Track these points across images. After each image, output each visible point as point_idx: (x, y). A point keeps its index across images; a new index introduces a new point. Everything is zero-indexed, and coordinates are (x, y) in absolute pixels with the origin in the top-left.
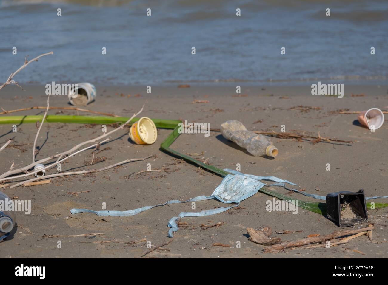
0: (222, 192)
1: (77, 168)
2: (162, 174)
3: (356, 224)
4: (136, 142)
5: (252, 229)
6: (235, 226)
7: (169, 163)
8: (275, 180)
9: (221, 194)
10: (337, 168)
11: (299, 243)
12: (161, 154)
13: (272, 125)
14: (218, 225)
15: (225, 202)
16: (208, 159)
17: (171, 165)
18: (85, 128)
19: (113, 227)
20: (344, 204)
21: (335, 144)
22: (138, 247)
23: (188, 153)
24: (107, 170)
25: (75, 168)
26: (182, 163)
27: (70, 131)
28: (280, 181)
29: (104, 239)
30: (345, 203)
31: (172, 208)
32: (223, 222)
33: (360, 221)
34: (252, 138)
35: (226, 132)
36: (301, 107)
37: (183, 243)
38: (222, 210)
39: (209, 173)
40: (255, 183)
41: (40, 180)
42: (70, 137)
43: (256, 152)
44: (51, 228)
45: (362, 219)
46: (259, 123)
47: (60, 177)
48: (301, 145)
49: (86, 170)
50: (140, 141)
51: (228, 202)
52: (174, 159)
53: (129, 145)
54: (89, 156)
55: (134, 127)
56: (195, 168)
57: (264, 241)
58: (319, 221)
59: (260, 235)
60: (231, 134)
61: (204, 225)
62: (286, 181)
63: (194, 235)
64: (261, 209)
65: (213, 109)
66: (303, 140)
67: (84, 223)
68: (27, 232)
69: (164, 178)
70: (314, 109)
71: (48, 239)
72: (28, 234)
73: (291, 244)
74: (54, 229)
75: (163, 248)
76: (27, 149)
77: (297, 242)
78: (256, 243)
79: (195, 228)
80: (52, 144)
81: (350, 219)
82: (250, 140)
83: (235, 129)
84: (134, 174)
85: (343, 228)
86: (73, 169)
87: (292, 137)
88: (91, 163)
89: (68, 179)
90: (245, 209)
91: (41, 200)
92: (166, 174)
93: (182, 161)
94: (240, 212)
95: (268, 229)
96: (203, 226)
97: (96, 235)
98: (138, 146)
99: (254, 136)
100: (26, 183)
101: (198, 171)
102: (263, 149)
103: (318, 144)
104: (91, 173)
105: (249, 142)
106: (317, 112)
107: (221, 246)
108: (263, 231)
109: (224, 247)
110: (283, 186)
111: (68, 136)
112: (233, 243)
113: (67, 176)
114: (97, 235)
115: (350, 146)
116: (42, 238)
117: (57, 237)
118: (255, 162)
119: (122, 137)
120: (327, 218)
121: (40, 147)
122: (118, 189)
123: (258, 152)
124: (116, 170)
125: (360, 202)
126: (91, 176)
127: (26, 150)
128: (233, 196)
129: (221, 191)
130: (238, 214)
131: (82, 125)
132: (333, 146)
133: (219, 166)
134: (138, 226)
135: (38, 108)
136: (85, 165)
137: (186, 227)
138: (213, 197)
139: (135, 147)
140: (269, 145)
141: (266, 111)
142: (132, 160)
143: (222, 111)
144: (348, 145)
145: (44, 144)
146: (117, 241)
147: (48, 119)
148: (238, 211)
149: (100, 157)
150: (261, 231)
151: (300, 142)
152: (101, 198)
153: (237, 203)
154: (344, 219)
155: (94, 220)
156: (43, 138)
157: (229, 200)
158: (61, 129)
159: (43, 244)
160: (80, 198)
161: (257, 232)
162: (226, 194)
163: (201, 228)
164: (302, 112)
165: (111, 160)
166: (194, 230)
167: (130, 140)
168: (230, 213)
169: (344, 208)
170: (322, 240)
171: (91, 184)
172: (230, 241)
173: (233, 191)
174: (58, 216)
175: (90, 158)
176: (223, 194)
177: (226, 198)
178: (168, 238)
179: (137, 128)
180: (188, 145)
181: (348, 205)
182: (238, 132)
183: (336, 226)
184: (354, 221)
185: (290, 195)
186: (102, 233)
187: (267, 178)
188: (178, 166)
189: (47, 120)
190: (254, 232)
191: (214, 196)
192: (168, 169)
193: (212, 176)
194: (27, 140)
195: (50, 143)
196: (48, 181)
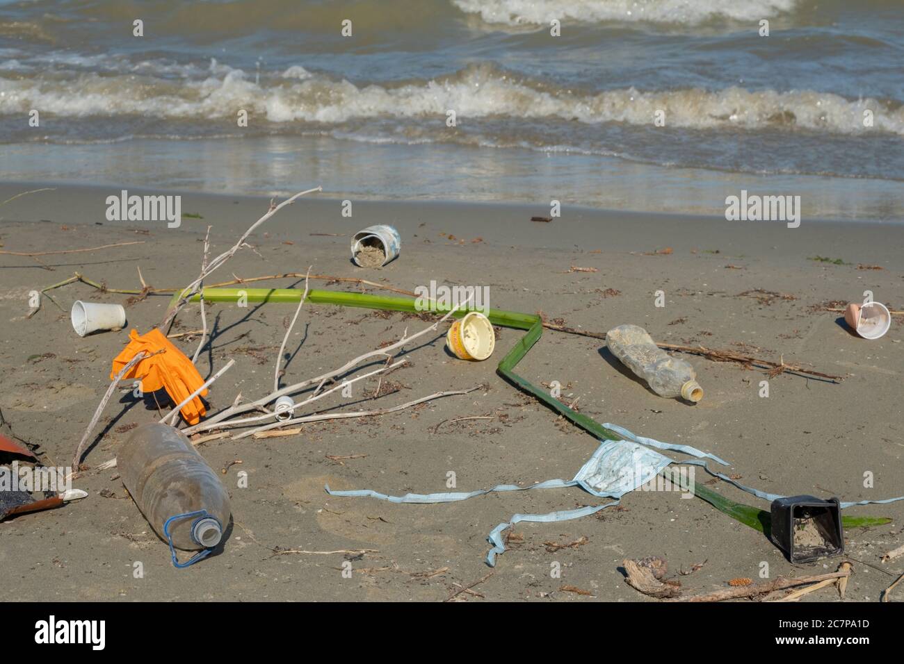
0: (592, 475)
1: (349, 404)
2: (493, 427)
3: (822, 558)
4: (458, 355)
5: (631, 562)
6: (606, 547)
7: (510, 402)
8: (690, 452)
9: (590, 478)
10: (805, 432)
11: (710, 598)
12: (498, 381)
13: (702, 330)
14: (576, 544)
15: (596, 494)
16: (579, 398)
17: (513, 408)
18: (373, 319)
19: (396, 537)
20: (804, 518)
21: (810, 378)
22: (431, 585)
23: (545, 383)
24: (400, 412)
25: (347, 404)
26: (532, 404)
27: (347, 323)
28: (700, 454)
29: (377, 561)
30: (806, 516)
31: (502, 502)
32: (587, 540)
33: (830, 552)
34: (659, 362)
35: (614, 347)
36: (761, 291)
37: (510, 580)
38: (589, 511)
39: (576, 428)
40: (654, 458)
41: (283, 427)
42: (345, 337)
43: (665, 390)
44: (291, 531)
45: (833, 548)
46: (680, 324)
47: (318, 422)
48: (747, 378)
49: (364, 410)
50: (464, 352)
51: (602, 494)
52: (518, 395)
53: (444, 360)
54: (373, 380)
55: (455, 329)
56: (554, 416)
57: (650, 589)
58: (756, 548)
59: (645, 575)
60: (622, 353)
61: (551, 543)
62: (710, 455)
63: (533, 563)
64: (658, 514)
65: (600, 288)
66: (753, 365)
67: (348, 524)
68: (249, 538)
69: (496, 434)
70: (784, 298)
71: (281, 557)
72: (250, 544)
73: (696, 599)
74: (296, 533)
75: (473, 592)
76: (269, 359)
77: (708, 596)
78: (636, 589)
79: (536, 547)
80: (314, 348)
81: (812, 547)
82: (655, 366)
83: (632, 340)
84: (447, 423)
85: (797, 565)
86: (344, 406)
87: (735, 360)
88: (376, 395)
89: (331, 426)
90: (629, 512)
91: (281, 469)
92: (500, 425)
93: (532, 399)
94: (619, 518)
95: (660, 564)
96: (549, 545)
97: (364, 552)
98: (461, 363)
99: (663, 360)
100: (258, 433)
101: (559, 422)
102: (676, 386)
103: (780, 376)
104: (372, 415)
105: (652, 371)
106: (786, 305)
107: (576, 591)
108: (652, 567)
109: (579, 594)
110: (704, 465)
111: (343, 334)
112: (597, 586)
113: (330, 421)
114: (366, 553)
115: (836, 385)
116: (271, 554)
117: (298, 553)
118: (661, 410)
119: (434, 341)
120: (772, 541)
121: (292, 355)
122: (414, 453)
123: (667, 390)
124: (416, 412)
125: (831, 517)
126: (373, 422)
127: (267, 361)
128: (611, 484)
129: (590, 472)
130: (615, 522)
131: (369, 311)
132: (805, 383)
133: (596, 414)
134: (439, 537)
135: (295, 276)
136: (363, 398)
137: (520, 545)
138: (576, 484)
139: (454, 365)
140: (688, 379)
141: (695, 299)
142: (446, 393)
143: (617, 293)
144: (834, 382)
145: (299, 348)
146: (397, 568)
147: (310, 296)
148: (616, 516)
149: (393, 382)
150: (648, 567)
151: (747, 370)
152: (383, 472)
153: (618, 499)
154: (801, 545)
155: (365, 519)
156: (299, 335)
157: (603, 491)
158: (333, 317)
159: (270, 570)
160: (348, 468)
161: (641, 569)
162: (599, 478)
163: (546, 549)
164: (760, 303)
165: (410, 390)
166: (533, 552)
167: (447, 349)
168: (602, 519)
169: (804, 524)
170: (754, 593)
171: (369, 440)
172: (592, 582)
173: (613, 471)
174: (306, 505)
175: (374, 384)
176: (593, 478)
177: (598, 486)
178: (487, 567)
179: (459, 331)
180: (547, 364)
181: (811, 520)
182: (636, 347)
183: (786, 560)
184: (818, 551)
185: (714, 485)
186: (374, 549)
187: (677, 447)
188: (525, 409)
189: (309, 298)
190: (635, 568)
191: (577, 482)
192: (506, 416)
193: (581, 436)
194: (272, 338)
195: (310, 346)
196: (297, 431)
